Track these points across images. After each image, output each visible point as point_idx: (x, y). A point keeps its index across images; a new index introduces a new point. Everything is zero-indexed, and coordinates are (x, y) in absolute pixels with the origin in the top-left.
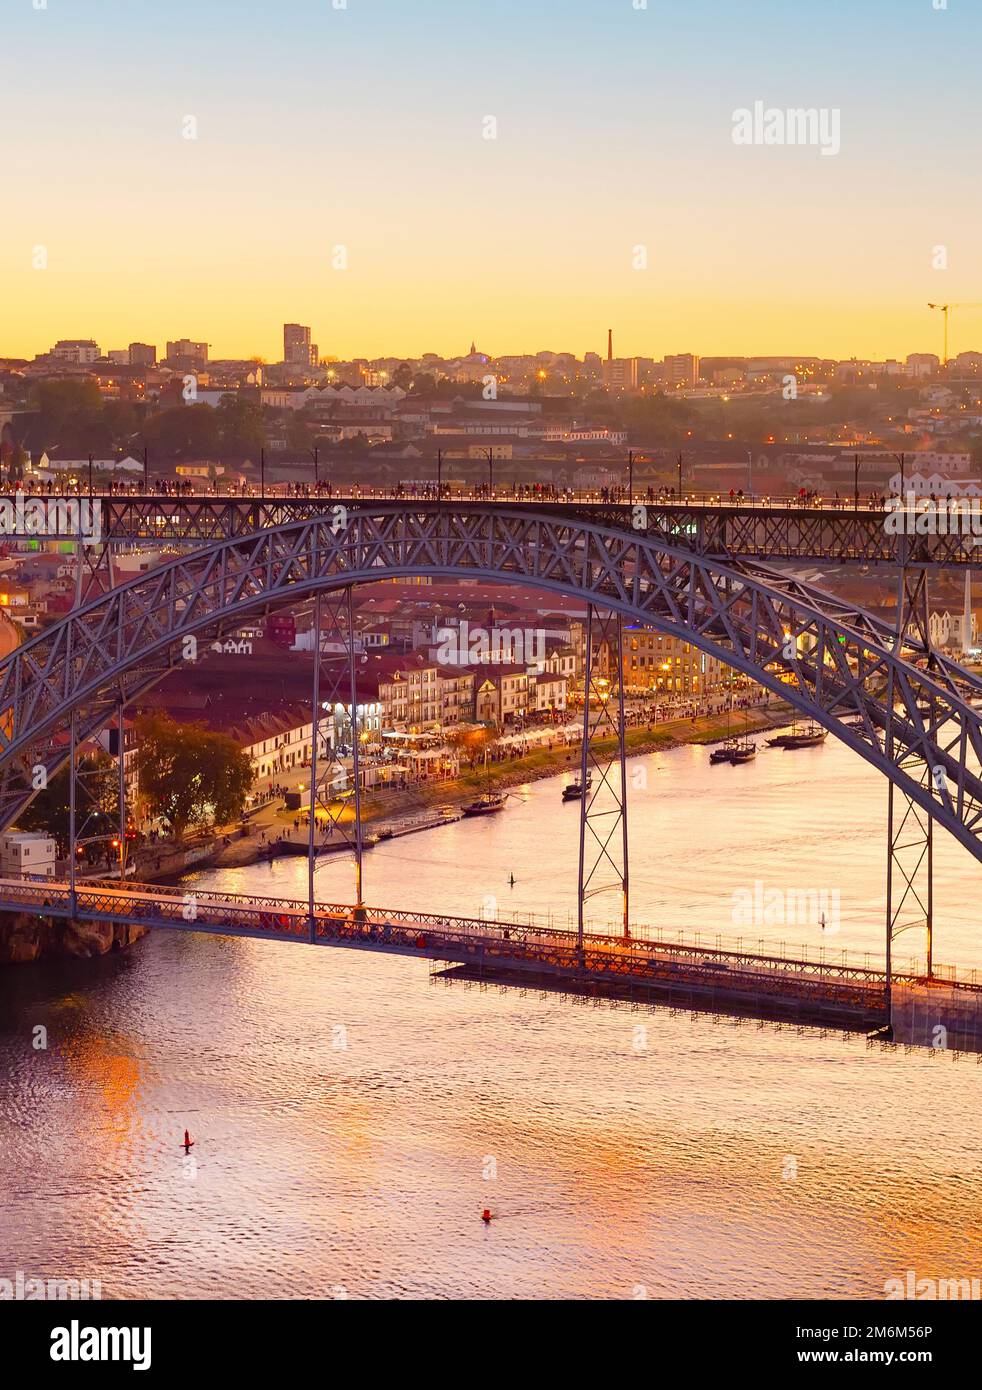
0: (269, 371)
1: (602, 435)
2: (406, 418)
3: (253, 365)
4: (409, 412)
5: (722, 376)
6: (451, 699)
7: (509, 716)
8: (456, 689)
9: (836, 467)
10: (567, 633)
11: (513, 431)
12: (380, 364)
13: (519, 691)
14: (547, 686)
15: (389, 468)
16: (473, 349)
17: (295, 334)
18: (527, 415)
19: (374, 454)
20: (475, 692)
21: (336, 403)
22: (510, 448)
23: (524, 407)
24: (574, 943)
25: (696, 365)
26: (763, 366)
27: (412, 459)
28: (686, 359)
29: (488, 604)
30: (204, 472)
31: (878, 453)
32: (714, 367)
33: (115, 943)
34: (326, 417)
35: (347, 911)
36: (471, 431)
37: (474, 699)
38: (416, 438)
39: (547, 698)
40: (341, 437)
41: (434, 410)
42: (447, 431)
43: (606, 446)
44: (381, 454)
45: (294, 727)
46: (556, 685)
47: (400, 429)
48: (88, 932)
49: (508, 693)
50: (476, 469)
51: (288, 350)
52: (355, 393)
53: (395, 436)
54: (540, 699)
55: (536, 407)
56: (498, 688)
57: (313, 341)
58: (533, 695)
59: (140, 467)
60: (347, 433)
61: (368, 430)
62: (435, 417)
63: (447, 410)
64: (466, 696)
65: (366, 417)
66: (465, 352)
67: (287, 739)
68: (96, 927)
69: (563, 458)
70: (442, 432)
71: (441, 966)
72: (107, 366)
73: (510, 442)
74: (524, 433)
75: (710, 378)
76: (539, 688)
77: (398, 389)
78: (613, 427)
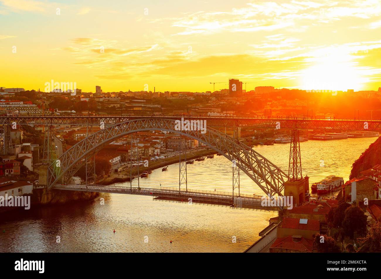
0: (94, 94)
1: (156, 106)
2: (121, 103)
3: (91, 93)
4: (122, 102)
5: (174, 95)
6: (140, 152)
7: (150, 155)
8: (141, 150)
9: (198, 111)
10: (158, 140)
11: (141, 105)
12: (114, 93)
13: (152, 151)
14: (156, 150)
15: (120, 112)
16: (129, 90)
17: (98, 88)
18: (143, 102)
19: (117, 109)
20: (145, 151)
21: (109, 100)
22: (141, 108)
23: (142, 101)
24: (179, 193)
25: (170, 93)
26: (181, 93)
27: (124, 110)
28: (168, 92)
29: (144, 136)
30: (87, 113)
31: (203, 109)
32: (173, 93)
33: (91, 196)
34: (107, 103)
35: (137, 189)
36: (133, 105)
37: (144, 152)
38: (124, 106)
39: (156, 152)
40: (110, 106)
41: (126, 101)
42: (129, 105)
43: (158, 108)
44: (118, 109)
45: (114, 158)
46: (158, 150)
47: (121, 105)
48: (86, 194)
49: (150, 151)
50: (136, 112)
51: (97, 91)
52: (112, 99)
53: (120, 106)
54: (155, 152)
55: (145, 101)
56: (148, 150)
57: (101, 89)
58: (154, 151)
59: (75, 112)
60: (112, 105)
61: (115, 105)
62: (126, 103)
63: (129, 101)
64: (143, 152)
65: (114, 103)
66: (128, 91)
67: (113, 160)
68: (88, 193)
69: (150, 110)
70: (128, 105)
71: (155, 197)
72: (64, 94)
73: (141, 107)
74: (143, 105)
75: (172, 95)
76: (155, 150)
77: (119, 98)
78: (158, 104)
